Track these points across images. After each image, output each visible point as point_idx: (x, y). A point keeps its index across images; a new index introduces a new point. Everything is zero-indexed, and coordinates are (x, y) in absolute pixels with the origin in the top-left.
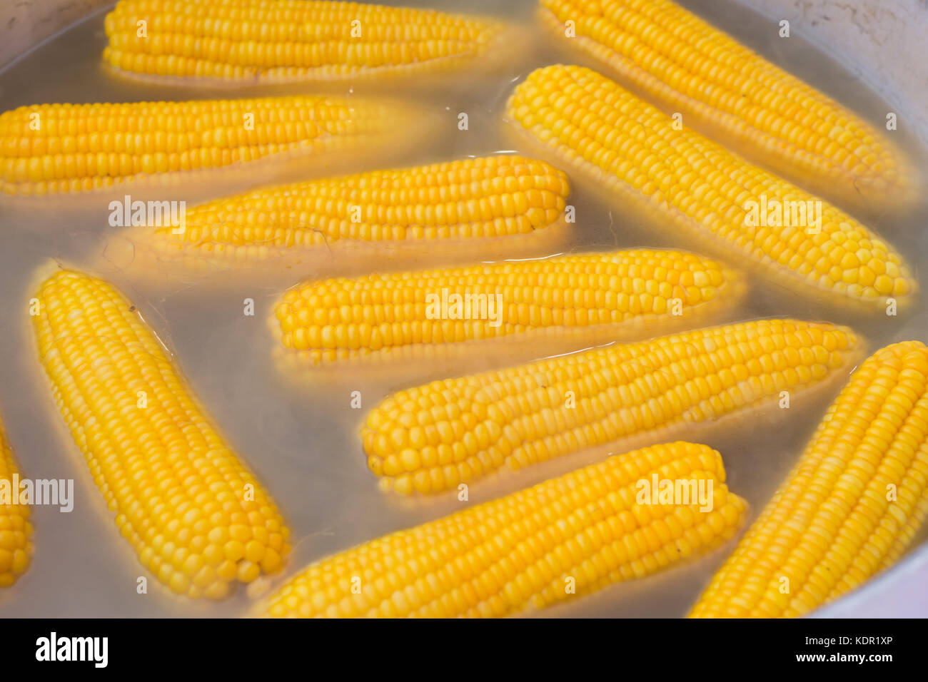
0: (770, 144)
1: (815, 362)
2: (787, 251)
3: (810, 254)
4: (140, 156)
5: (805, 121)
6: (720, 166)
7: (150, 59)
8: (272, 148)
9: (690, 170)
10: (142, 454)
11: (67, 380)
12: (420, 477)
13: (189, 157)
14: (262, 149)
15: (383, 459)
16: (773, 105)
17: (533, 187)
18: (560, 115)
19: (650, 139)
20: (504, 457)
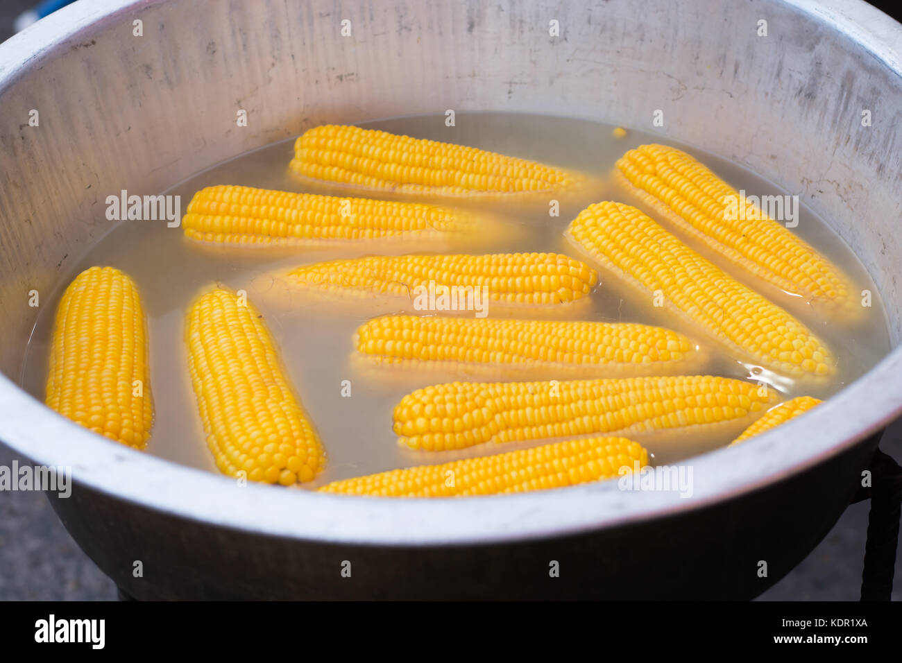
0: (756, 270)
1: (739, 406)
2: (743, 335)
3: (759, 339)
4: (294, 225)
5: (784, 257)
6: (709, 276)
7: (320, 168)
8: (390, 232)
9: (686, 276)
10: (235, 396)
11: (200, 350)
12: (426, 438)
13: (328, 231)
14: (383, 232)
15: (403, 423)
16: (763, 243)
17: (567, 274)
18: (603, 232)
19: (662, 254)
20: (492, 435)
